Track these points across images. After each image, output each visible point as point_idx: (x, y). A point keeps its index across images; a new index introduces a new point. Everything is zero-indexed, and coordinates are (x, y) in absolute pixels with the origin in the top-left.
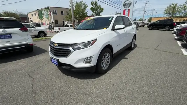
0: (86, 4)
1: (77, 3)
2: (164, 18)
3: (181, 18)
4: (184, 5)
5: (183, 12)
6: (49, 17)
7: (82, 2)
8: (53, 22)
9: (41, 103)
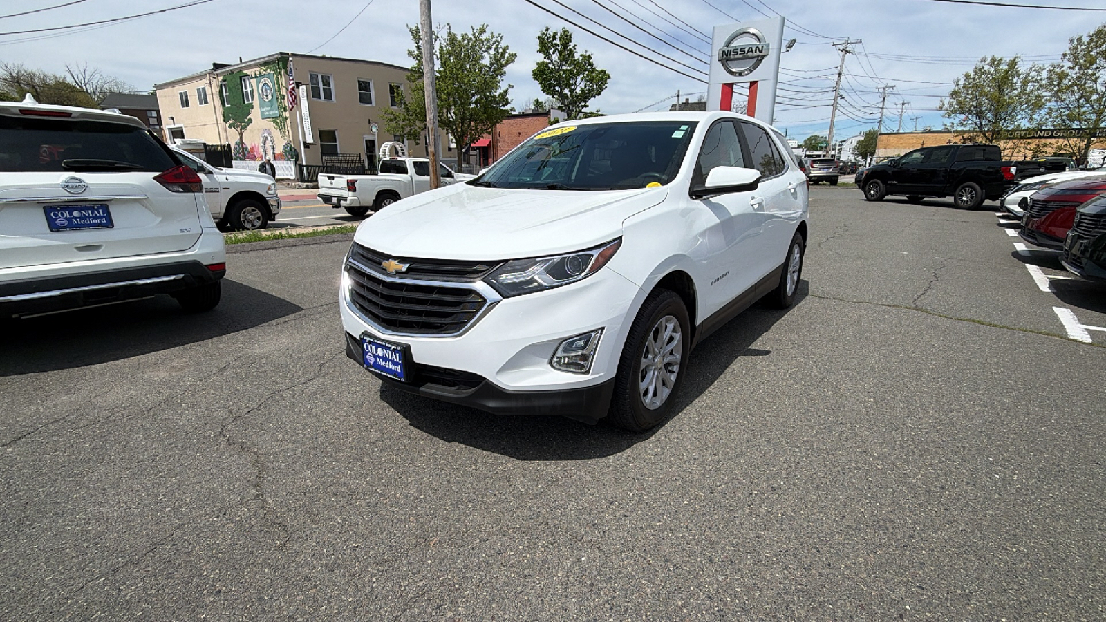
0: (503, 45)
1: (452, 38)
2: (947, 137)
3: (1044, 141)
4: (1058, 70)
5: (1053, 104)
6: (287, 114)
7: (482, 31)
8: (310, 140)
9: (330, 580)
